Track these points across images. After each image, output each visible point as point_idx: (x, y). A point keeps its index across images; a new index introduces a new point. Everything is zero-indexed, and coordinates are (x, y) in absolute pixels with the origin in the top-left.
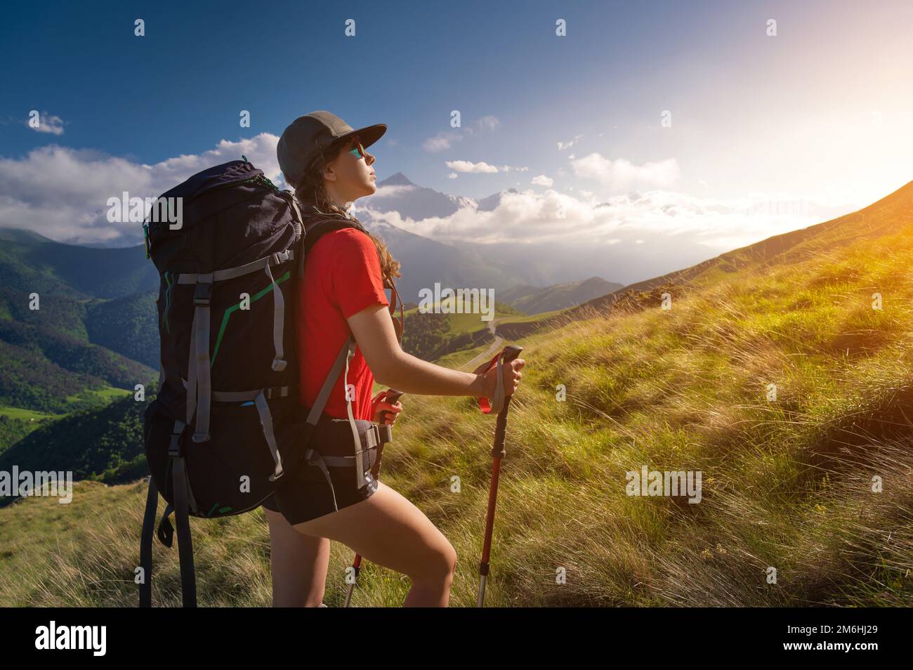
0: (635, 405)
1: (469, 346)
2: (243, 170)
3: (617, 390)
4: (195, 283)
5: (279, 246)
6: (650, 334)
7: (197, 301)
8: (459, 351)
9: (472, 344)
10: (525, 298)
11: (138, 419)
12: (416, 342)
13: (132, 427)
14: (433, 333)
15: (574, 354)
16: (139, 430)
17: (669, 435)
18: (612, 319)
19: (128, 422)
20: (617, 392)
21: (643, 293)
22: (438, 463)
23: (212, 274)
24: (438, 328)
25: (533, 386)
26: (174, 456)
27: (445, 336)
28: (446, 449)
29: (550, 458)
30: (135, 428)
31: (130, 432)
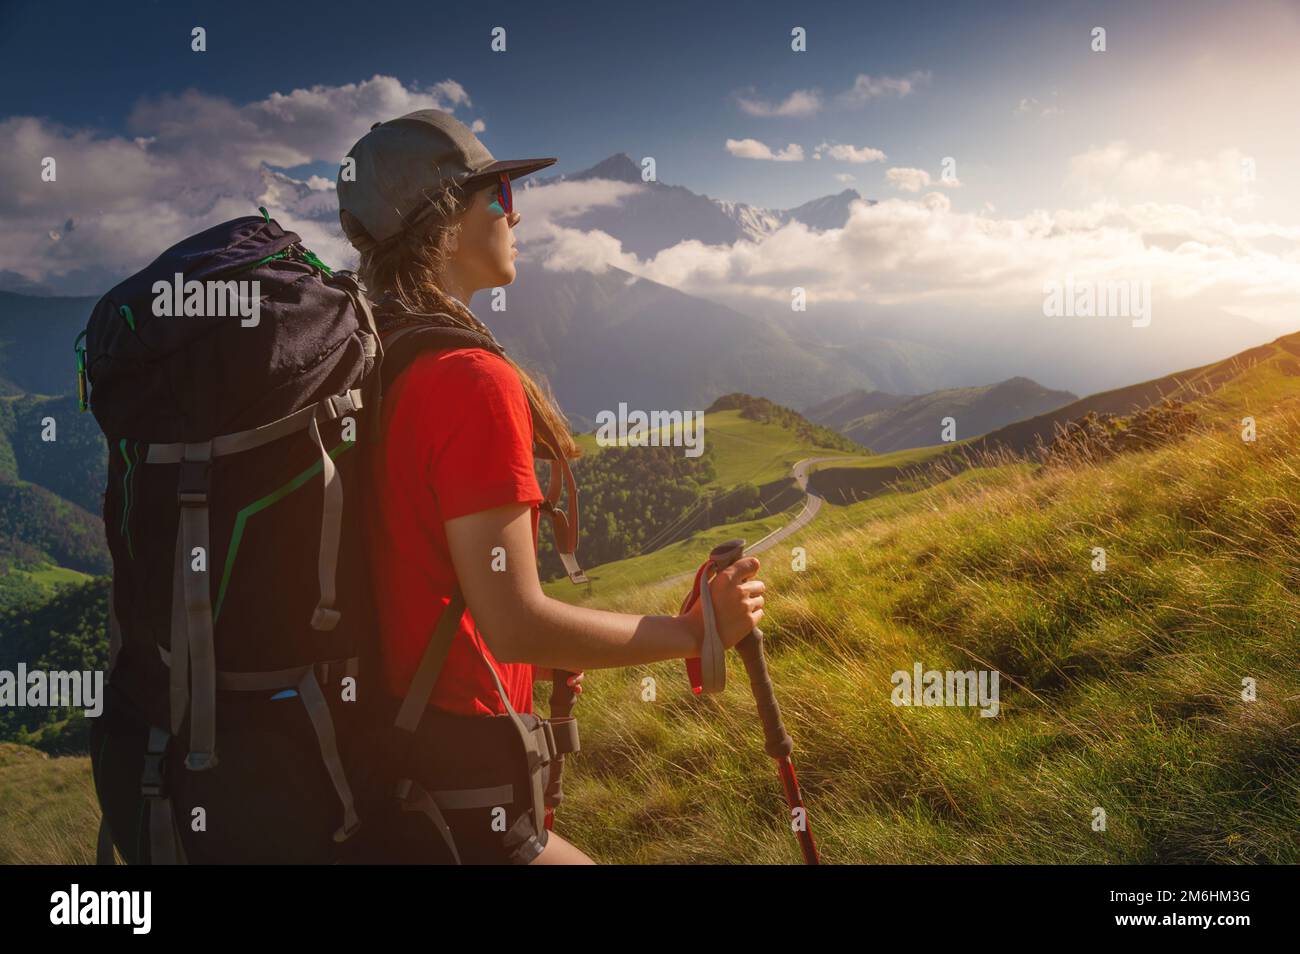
0: (1090, 667)
1: (752, 512)
2: (263, 236)
3: (1055, 633)
4: (178, 461)
5: (335, 384)
6: (1128, 515)
7: (183, 497)
8: (731, 523)
9: (759, 510)
10: (869, 418)
11: (103, 630)
12: (645, 501)
13: (91, 646)
14: (678, 483)
15: (968, 552)
16: (104, 651)
17: (1156, 736)
18: (1051, 478)
19: (86, 636)
20: (1054, 636)
21: (1117, 421)
22: (686, 766)
23: (210, 443)
24: (690, 474)
25: (883, 615)
26: (151, 796)
27: (703, 491)
28: (702, 737)
29: (911, 774)
30: (98, 646)
31: (88, 654)
